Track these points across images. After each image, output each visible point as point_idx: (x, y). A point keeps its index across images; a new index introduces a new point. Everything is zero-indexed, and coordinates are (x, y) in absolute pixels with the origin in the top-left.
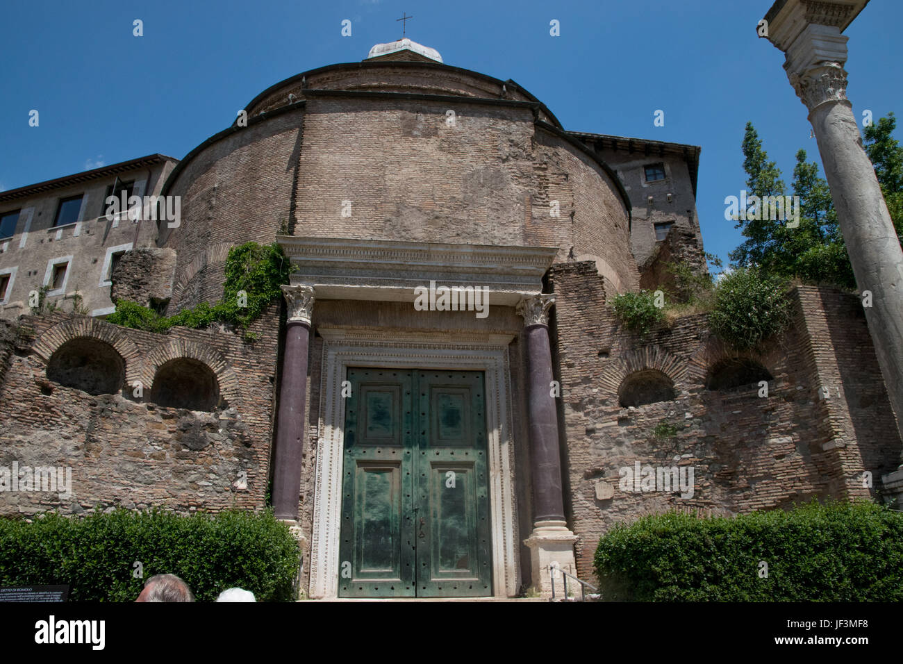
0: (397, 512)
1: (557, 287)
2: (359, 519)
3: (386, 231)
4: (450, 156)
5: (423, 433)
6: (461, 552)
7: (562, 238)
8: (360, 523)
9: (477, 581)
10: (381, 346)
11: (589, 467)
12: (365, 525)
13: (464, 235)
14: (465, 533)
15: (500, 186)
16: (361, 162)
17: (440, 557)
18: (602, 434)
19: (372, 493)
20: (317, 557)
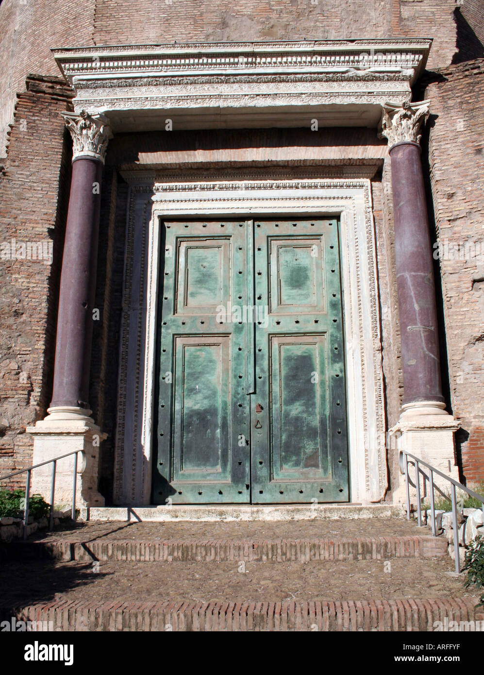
0: (226, 399)
2: (178, 408)
5: (260, 298)
8: (179, 412)
9: (330, 483)
12: (188, 414)
17: (284, 454)
19: (195, 375)
20: (122, 456)
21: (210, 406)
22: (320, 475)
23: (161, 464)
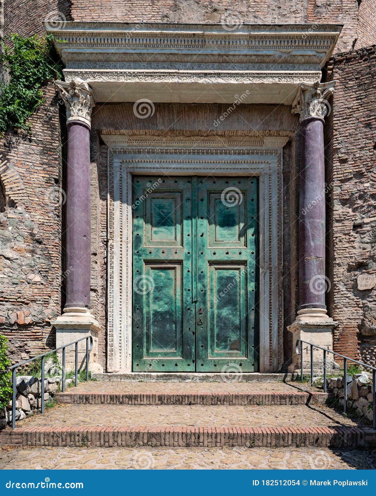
0: (179, 304)
2: (148, 310)
5: (202, 236)
6: (234, 337)
8: (148, 313)
9: (246, 360)
10: (162, 153)
11: (353, 260)
12: (153, 314)
14: (237, 322)
17: (216, 341)
18: (368, 228)
19: (158, 289)
20: (112, 340)
21: (169, 310)
22: (240, 356)
23: (137, 346)
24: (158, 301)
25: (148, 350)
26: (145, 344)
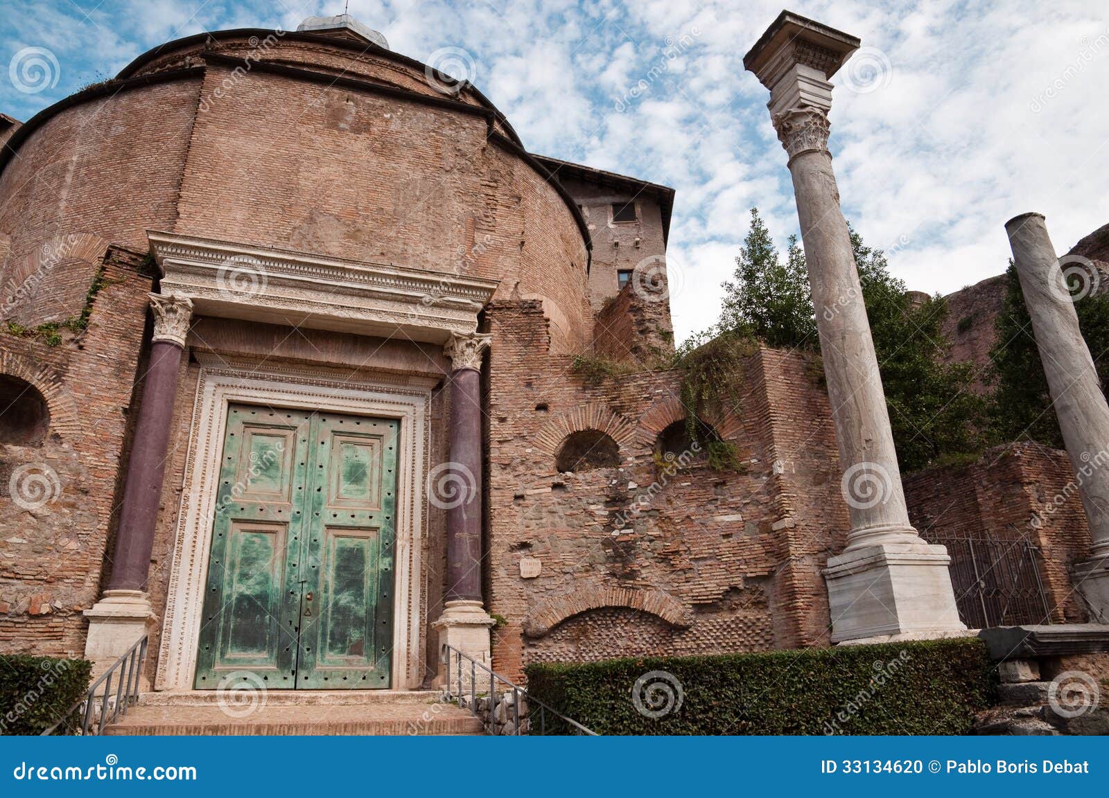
0: (278, 585)
1: (494, 325)
2: (229, 592)
3: (293, 240)
4: (382, 159)
5: (319, 490)
6: (355, 635)
7: (506, 271)
8: (229, 597)
9: (372, 670)
10: (275, 380)
11: (514, 540)
12: (237, 599)
13: (390, 255)
14: (362, 612)
15: (439, 202)
16: (270, 152)
17: (329, 640)
18: (531, 502)
19: (248, 561)
20: (169, 638)
21: (262, 592)
22: (363, 664)
23: (207, 648)
24: (247, 579)
25: (222, 654)
26: (219, 645)
